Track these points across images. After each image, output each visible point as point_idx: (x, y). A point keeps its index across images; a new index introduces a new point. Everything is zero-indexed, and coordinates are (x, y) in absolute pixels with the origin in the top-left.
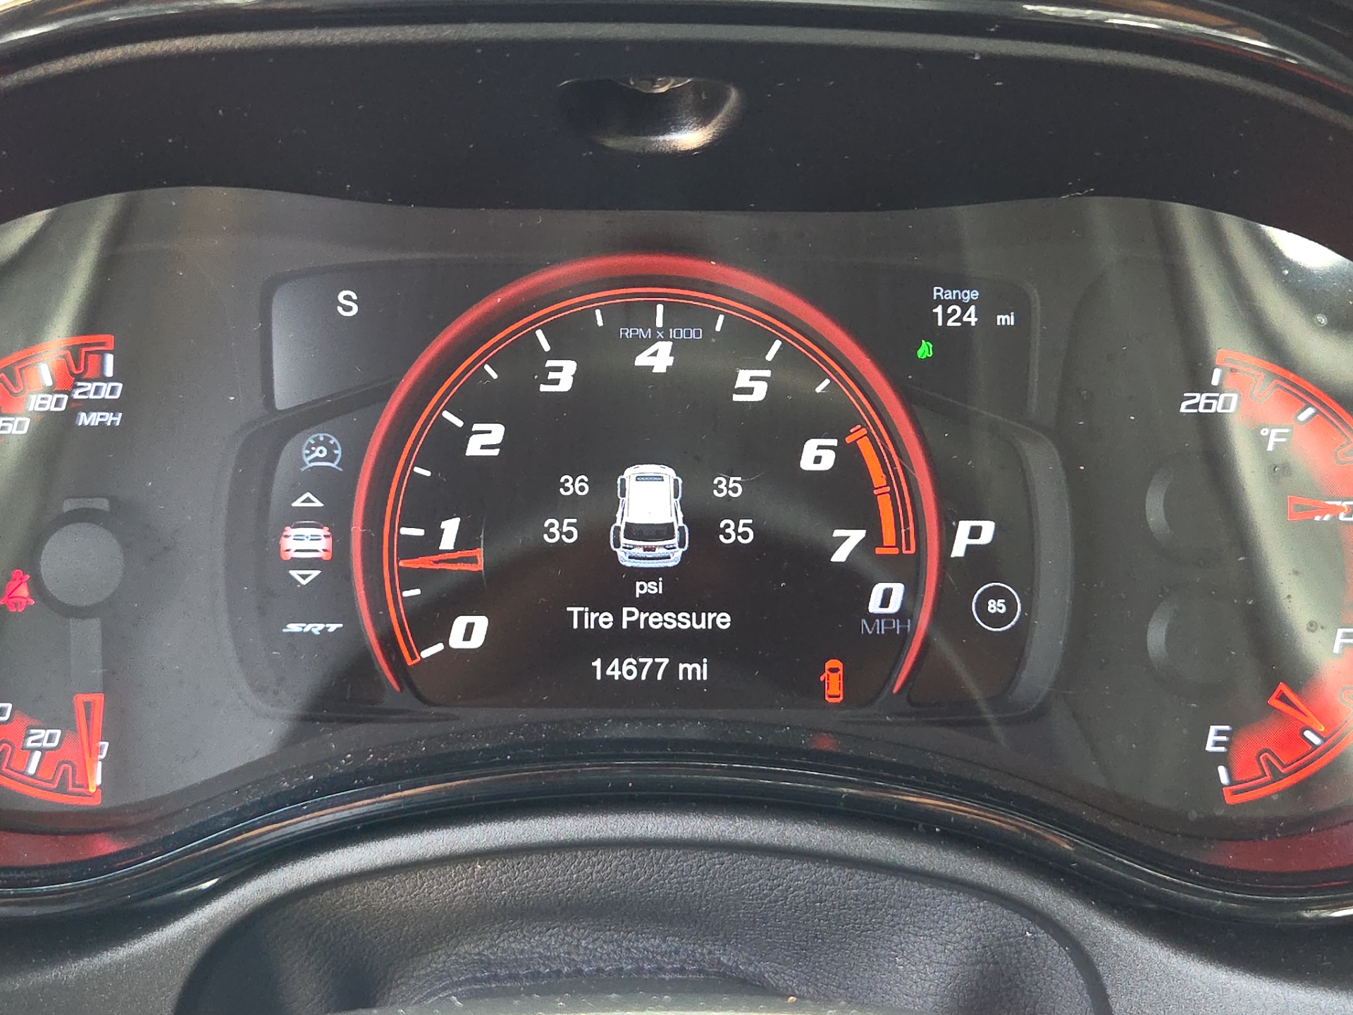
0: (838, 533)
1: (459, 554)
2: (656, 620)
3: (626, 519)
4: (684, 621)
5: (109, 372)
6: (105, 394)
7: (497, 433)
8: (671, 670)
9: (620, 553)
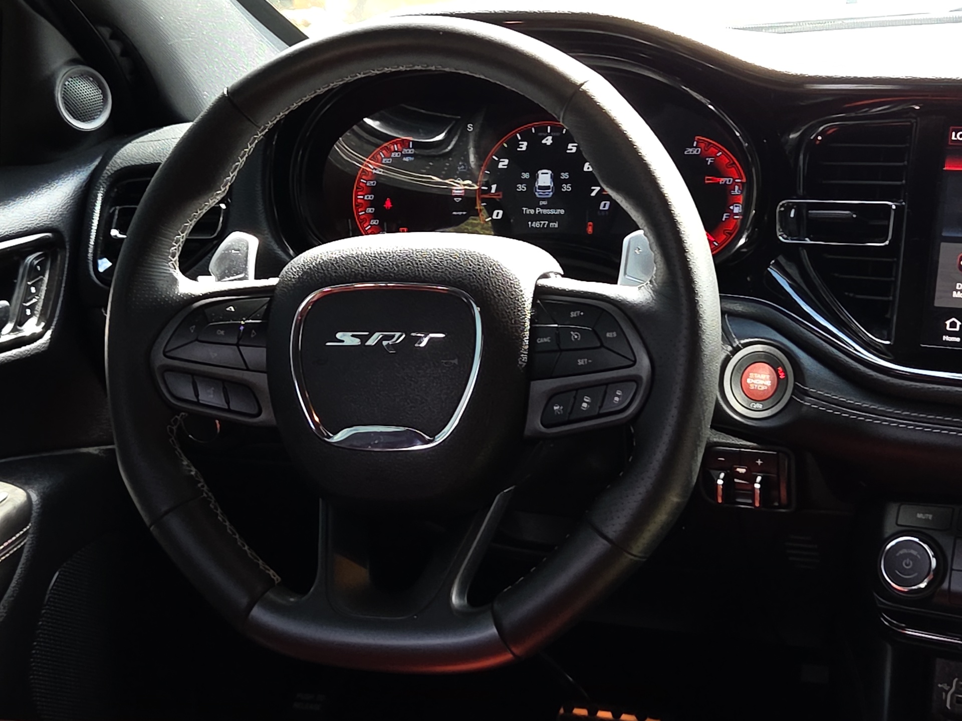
0: (593, 188)
1: (496, 194)
2: (545, 211)
3: (539, 185)
4: (552, 212)
5: (411, 146)
6: (410, 152)
7: (506, 161)
8: (548, 225)
9: (536, 193)
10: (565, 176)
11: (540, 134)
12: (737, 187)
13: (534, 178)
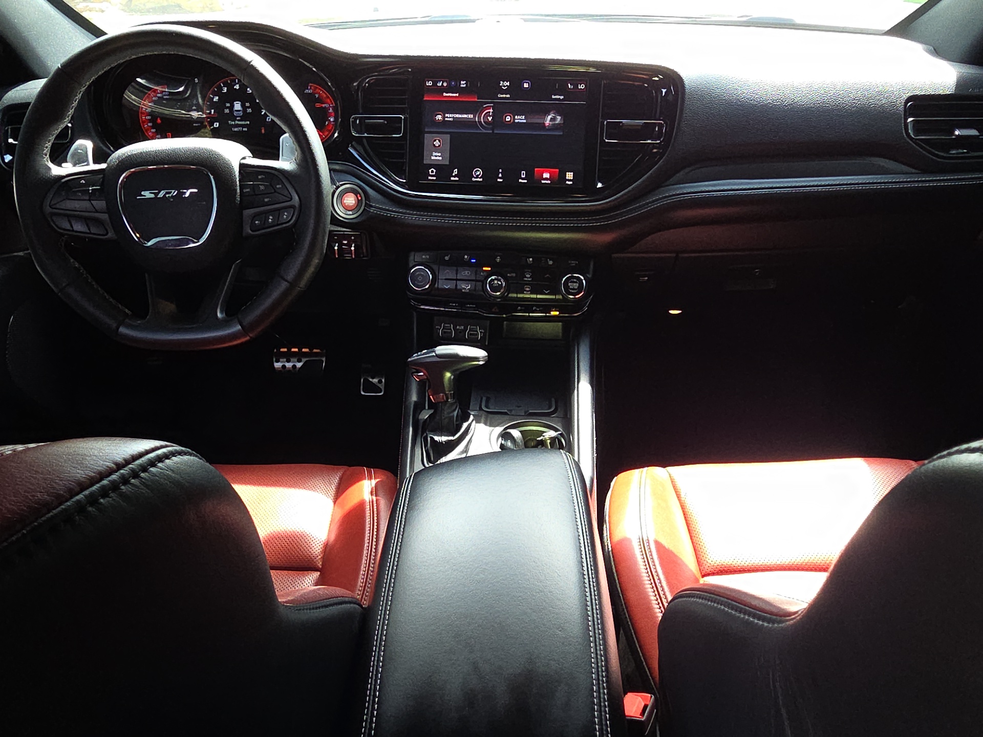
1: (214, 114)
2: (240, 123)
3: (235, 109)
4: (243, 123)
7: (217, 98)
8: (242, 130)
9: (234, 114)
10: (247, 104)
11: (233, 83)
12: (331, 109)
13: (233, 106)
